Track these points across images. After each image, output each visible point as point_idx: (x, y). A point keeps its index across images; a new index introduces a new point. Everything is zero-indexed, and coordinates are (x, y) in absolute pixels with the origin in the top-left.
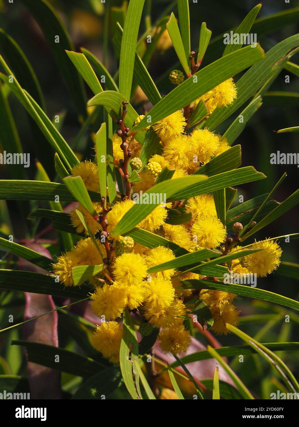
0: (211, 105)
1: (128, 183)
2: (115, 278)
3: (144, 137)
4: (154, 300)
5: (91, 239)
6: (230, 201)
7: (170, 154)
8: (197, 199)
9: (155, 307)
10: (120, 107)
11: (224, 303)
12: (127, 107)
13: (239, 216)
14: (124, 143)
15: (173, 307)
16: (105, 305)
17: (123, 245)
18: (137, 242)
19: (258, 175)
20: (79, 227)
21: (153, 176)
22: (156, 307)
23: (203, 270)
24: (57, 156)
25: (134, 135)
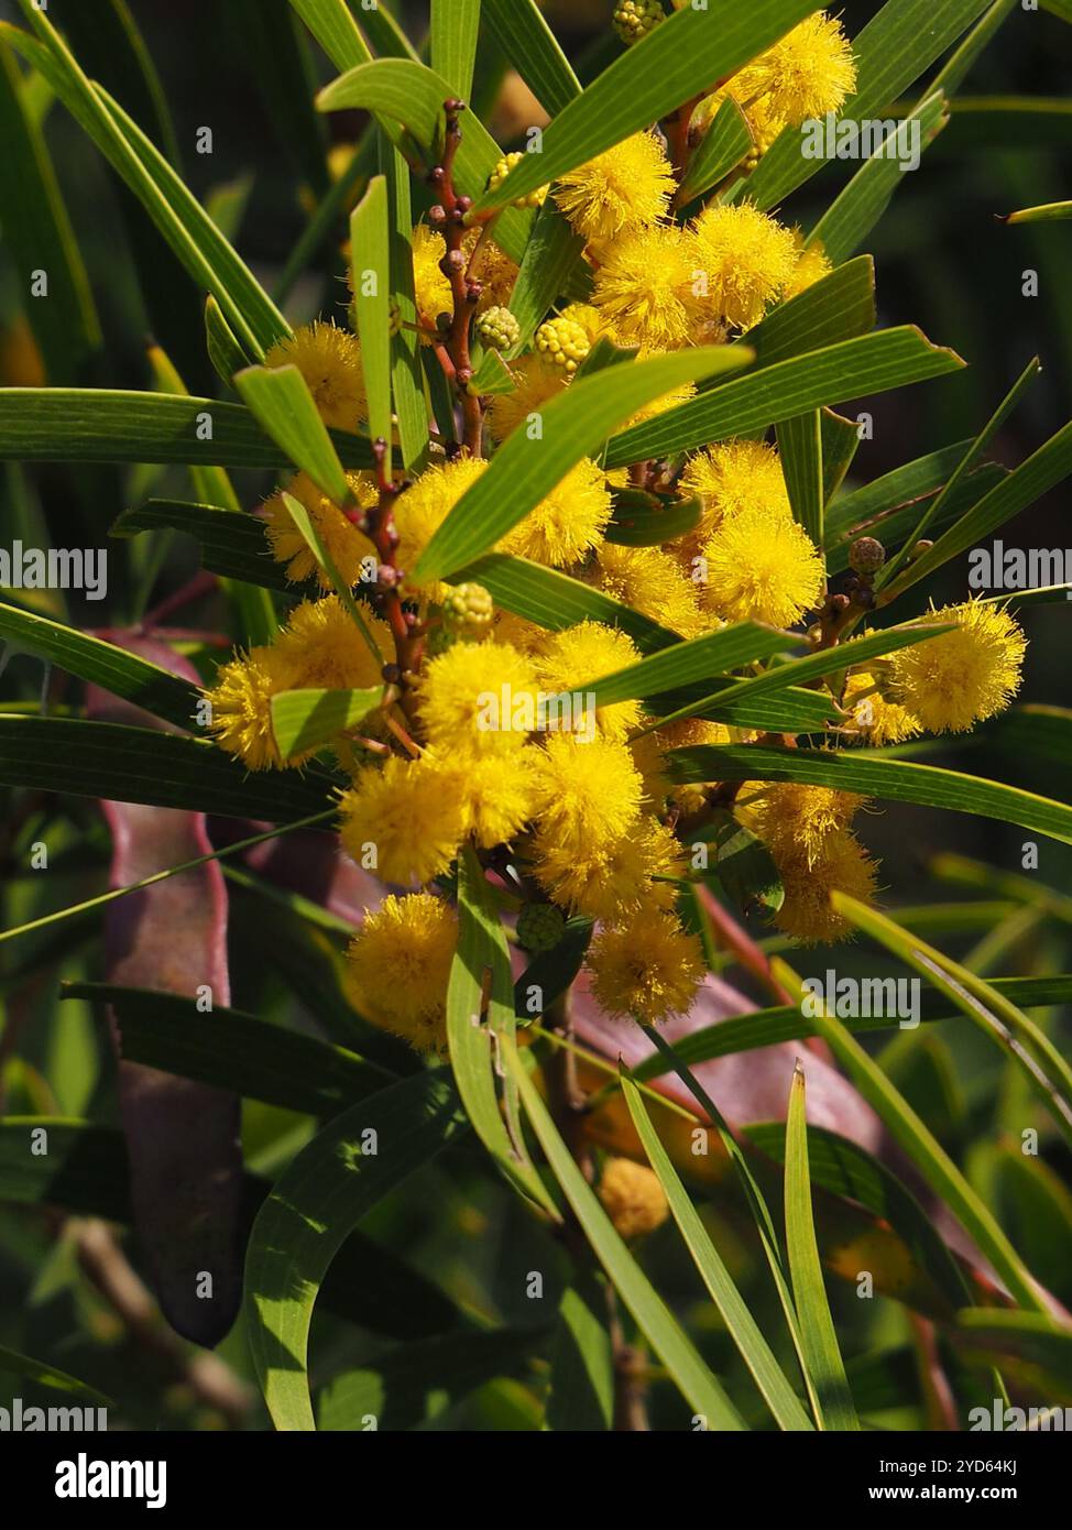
0: (764, 118)
1: (470, 397)
2: (425, 732)
3: (524, 232)
4: (566, 813)
5: (340, 599)
6: (839, 464)
7: (619, 296)
8: (720, 456)
9: (573, 840)
10: (435, 119)
11: (821, 829)
12: (460, 123)
13: (870, 522)
14: (453, 252)
15: (638, 843)
16: (391, 832)
17: (451, 615)
18: (506, 606)
19: (937, 357)
20: (295, 561)
21: (558, 369)
22: (577, 839)
23: (743, 709)
24: (214, 308)
25: (487, 221)
